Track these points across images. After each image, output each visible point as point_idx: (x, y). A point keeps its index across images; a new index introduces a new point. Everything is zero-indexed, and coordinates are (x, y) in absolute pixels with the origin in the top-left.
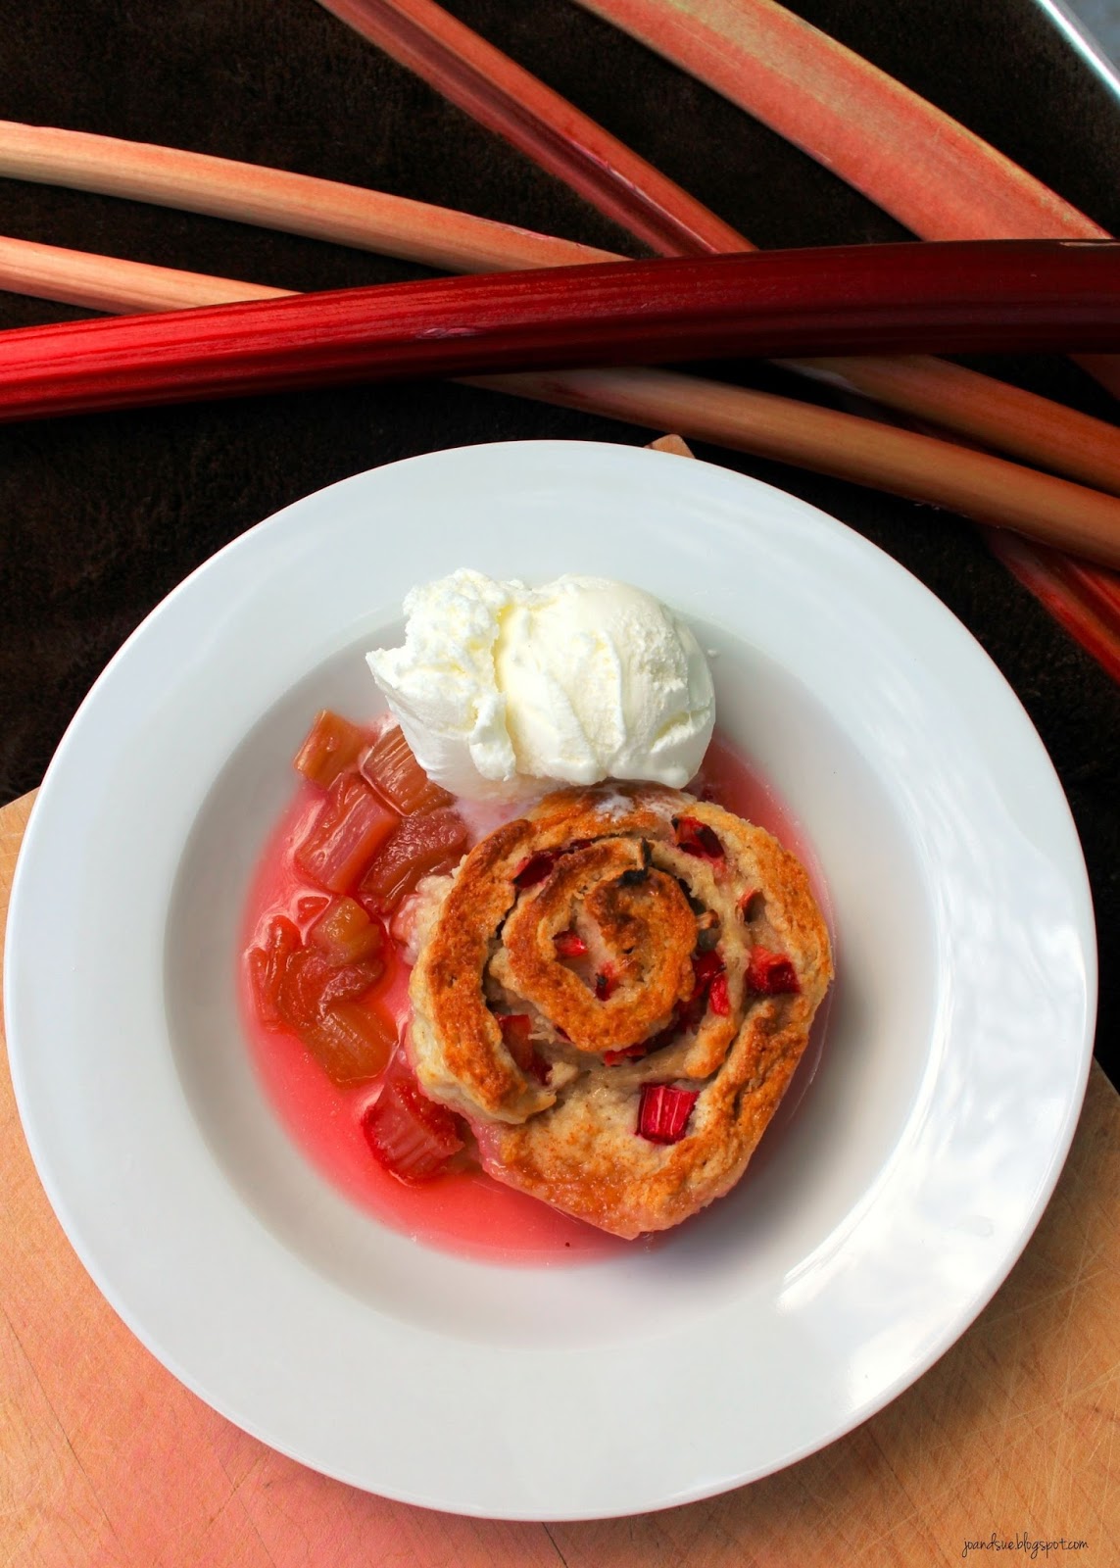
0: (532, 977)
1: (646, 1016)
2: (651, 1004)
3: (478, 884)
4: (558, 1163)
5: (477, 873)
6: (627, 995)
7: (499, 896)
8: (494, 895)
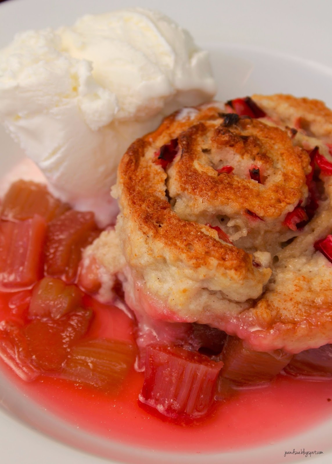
0: (212, 189)
1: (294, 185)
2: (292, 178)
3: (137, 174)
4: (300, 306)
5: (133, 167)
6: (276, 179)
7: (155, 174)
8: (152, 175)
